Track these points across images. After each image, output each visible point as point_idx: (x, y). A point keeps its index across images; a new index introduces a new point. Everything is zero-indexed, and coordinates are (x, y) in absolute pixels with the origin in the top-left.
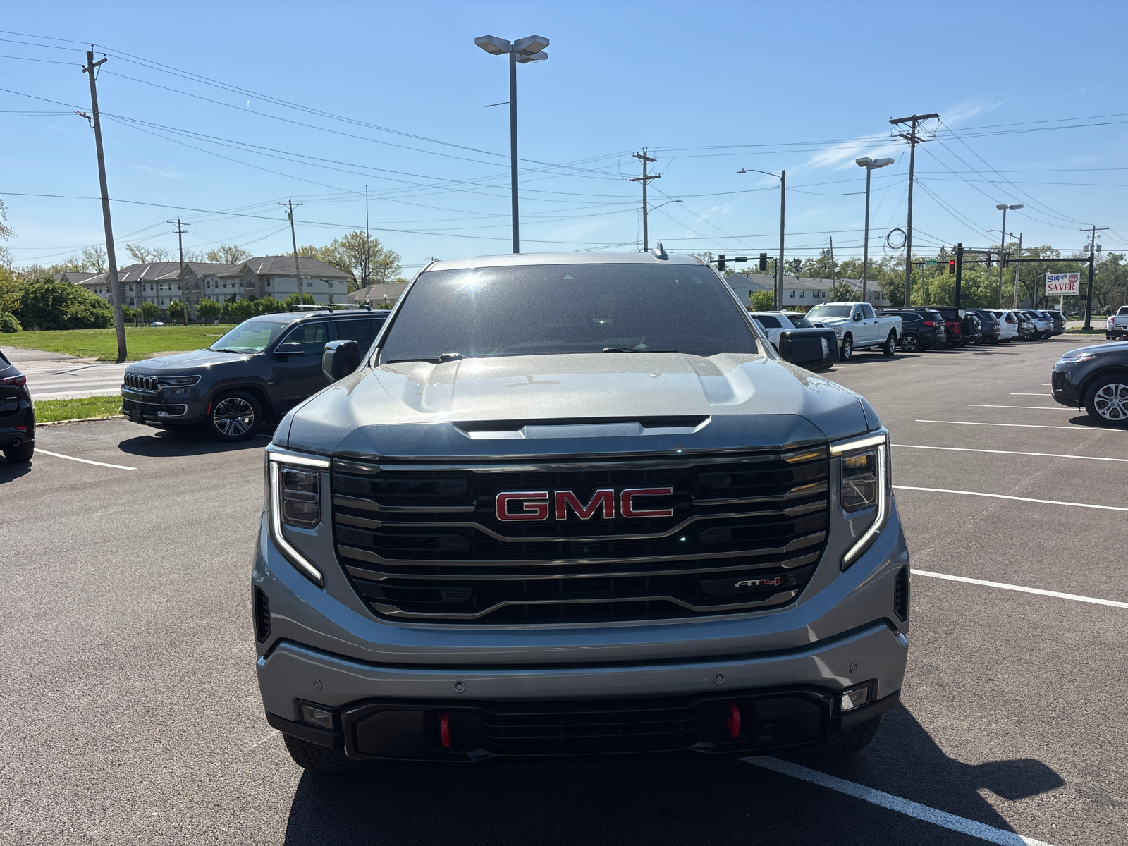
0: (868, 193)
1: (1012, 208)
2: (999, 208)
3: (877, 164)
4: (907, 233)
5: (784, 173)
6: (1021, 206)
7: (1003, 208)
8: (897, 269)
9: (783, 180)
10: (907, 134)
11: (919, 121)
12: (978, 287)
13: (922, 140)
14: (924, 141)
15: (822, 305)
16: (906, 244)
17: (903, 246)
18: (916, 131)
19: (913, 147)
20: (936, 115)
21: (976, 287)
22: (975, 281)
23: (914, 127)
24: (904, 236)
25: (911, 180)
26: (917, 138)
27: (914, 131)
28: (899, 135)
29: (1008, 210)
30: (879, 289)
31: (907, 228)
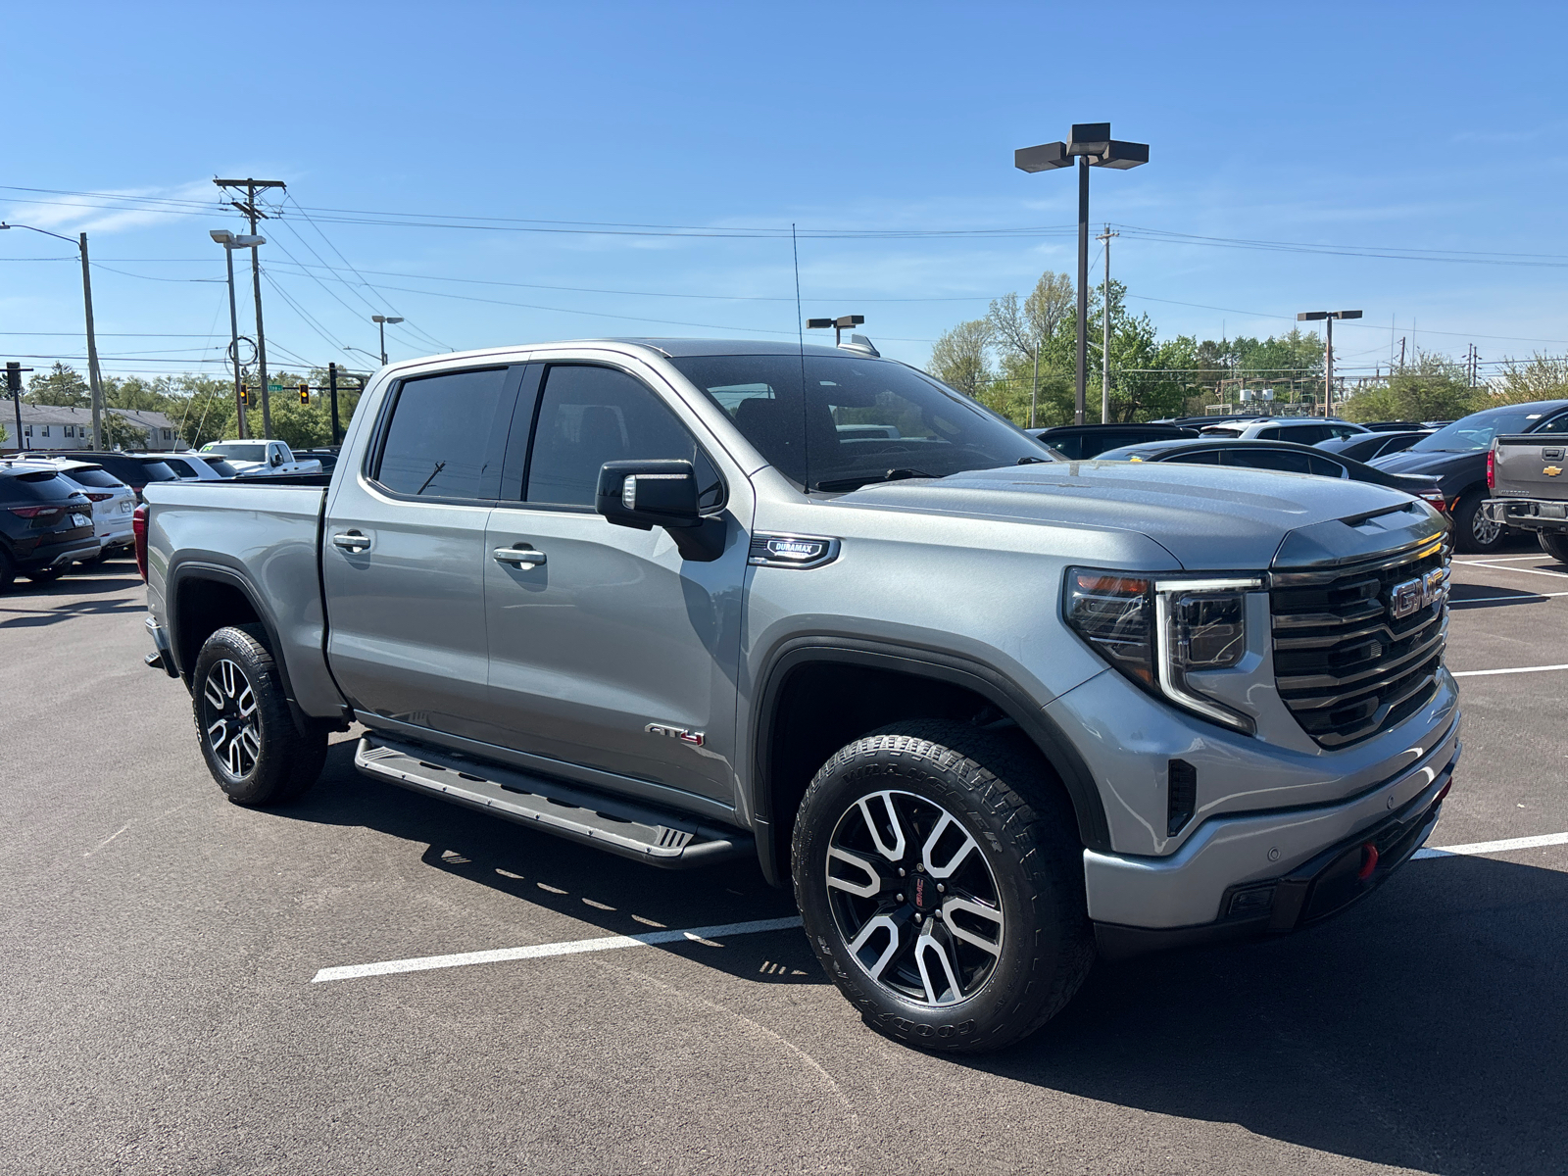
0: (231, 281)
1: (390, 320)
2: (375, 319)
3: (241, 242)
4: (257, 345)
5: (83, 236)
6: (400, 320)
7: (379, 319)
8: (185, 395)
9: (83, 247)
10: (245, 203)
11: (258, 188)
12: (316, 423)
13: (264, 216)
14: (267, 218)
15: (217, 443)
16: (258, 360)
17: (254, 362)
18: (256, 201)
19: (253, 224)
20: (281, 184)
21: (314, 423)
22: (311, 416)
23: (251, 195)
24: (253, 349)
25: (256, 269)
26: (257, 211)
27: (252, 201)
28: (233, 203)
29: (385, 324)
30: (168, 425)
31: (257, 337)
